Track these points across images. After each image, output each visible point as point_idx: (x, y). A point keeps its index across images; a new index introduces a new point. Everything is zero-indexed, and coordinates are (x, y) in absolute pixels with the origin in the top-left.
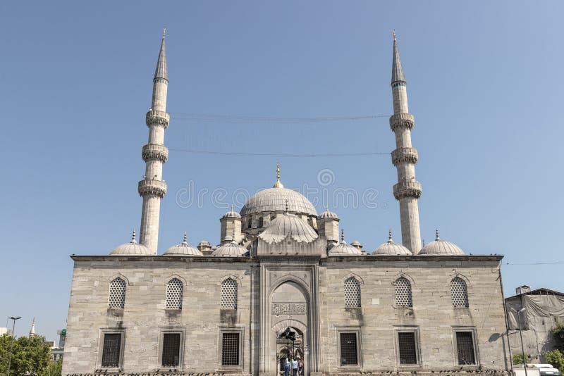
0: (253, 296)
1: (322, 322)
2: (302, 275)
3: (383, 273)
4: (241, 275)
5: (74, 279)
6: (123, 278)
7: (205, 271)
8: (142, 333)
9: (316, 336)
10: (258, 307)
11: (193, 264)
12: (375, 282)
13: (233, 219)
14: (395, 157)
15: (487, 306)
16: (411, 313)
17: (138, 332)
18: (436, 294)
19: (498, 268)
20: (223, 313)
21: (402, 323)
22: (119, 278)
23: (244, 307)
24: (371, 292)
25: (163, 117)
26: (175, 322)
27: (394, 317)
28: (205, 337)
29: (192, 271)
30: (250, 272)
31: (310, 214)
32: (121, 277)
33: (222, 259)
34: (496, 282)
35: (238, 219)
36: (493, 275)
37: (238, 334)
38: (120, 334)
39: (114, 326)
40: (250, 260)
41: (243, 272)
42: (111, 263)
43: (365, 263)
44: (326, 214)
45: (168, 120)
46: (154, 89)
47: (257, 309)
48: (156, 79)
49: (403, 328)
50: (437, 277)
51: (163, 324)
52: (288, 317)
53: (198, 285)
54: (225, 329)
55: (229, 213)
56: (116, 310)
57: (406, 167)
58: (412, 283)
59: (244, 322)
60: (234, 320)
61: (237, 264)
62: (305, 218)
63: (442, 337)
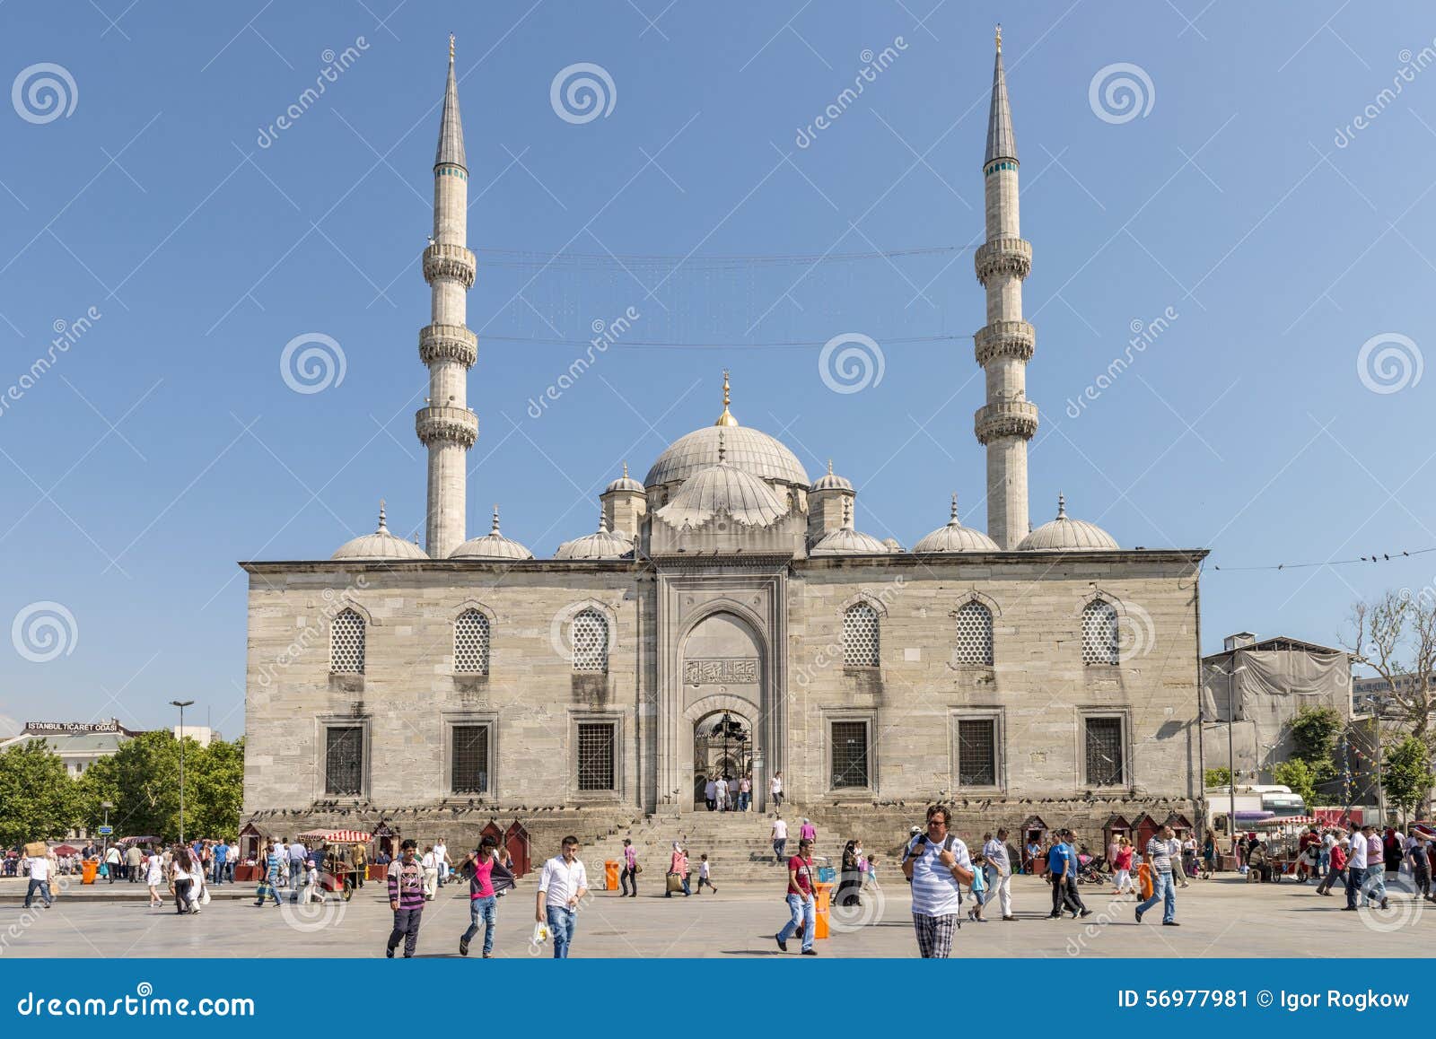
0: (642, 645)
1: (793, 699)
2: (749, 598)
3: (932, 593)
4: (615, 601)
5: (252, 612)
6: (358, 610)
7: (535, 592)
8: (405, 726)
9: (779, 727)
10: (653, 669)
11: (508, 577)
12: (914, 613)
13: (627, 494)
14: (983, 344)
15: (1162, 663)
16: (990, 679)
17: (396, 724)
18: (1050, 637)
19: (1193, 578)
20: (578, 682)
21: (967, 701)
22: (348, 610)
23: (623, 669)
24: (902, 633)
25: (461, 259)
26: (475, 702)
27: (951, 687)
28: (542, 733)
29: (509, 594)
30: (634, 594)
31: (794, 480)
32: (355, 608)
33: (572, 566)
34: (1184, 609)
35: (638, 494)
36: (1179, 594)
37: (612, 726)
38: (361, 728)
39: (347, 711)
40: (635, 567)
41: (621, 593)
42: (330, 578)
43: (892, 569)
44: (827, 482)
45: (473, 267)
46: (437, 192)
47: (652, 672)
48: (440, 168)
49: (969, 711)
50: (1053, 599)
51: (451, 707)
52: (719, 688)
53: (523, 622)
54: (582, 716)
55: (621, 480)
56: (348, 678)
57: (1007, 367)
58: (995, 613)
59: (623, 701)
60: (602, 695)
61: (606, 575)
62: (782, 491)
63: (1054, 728)
